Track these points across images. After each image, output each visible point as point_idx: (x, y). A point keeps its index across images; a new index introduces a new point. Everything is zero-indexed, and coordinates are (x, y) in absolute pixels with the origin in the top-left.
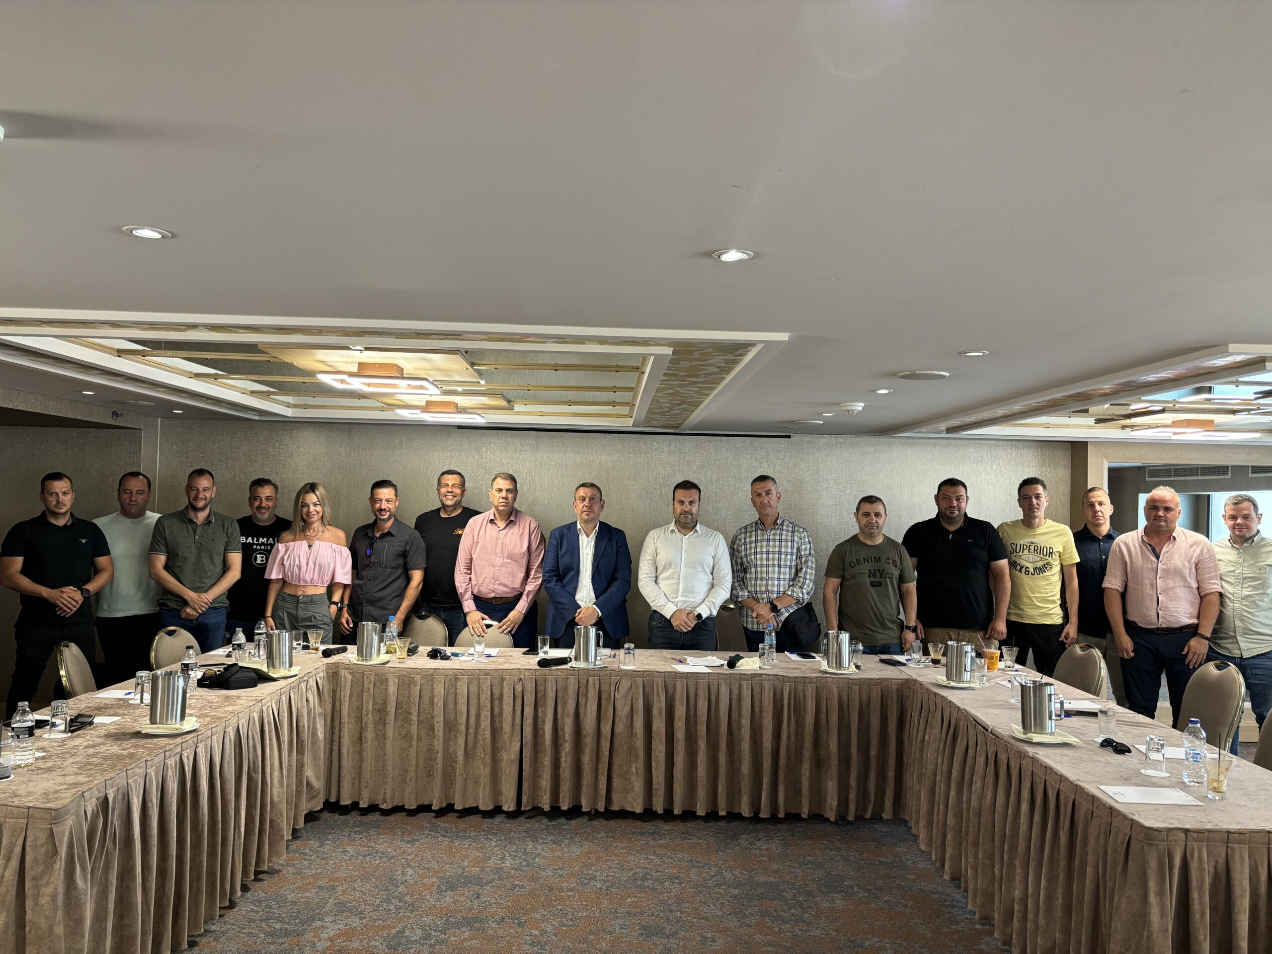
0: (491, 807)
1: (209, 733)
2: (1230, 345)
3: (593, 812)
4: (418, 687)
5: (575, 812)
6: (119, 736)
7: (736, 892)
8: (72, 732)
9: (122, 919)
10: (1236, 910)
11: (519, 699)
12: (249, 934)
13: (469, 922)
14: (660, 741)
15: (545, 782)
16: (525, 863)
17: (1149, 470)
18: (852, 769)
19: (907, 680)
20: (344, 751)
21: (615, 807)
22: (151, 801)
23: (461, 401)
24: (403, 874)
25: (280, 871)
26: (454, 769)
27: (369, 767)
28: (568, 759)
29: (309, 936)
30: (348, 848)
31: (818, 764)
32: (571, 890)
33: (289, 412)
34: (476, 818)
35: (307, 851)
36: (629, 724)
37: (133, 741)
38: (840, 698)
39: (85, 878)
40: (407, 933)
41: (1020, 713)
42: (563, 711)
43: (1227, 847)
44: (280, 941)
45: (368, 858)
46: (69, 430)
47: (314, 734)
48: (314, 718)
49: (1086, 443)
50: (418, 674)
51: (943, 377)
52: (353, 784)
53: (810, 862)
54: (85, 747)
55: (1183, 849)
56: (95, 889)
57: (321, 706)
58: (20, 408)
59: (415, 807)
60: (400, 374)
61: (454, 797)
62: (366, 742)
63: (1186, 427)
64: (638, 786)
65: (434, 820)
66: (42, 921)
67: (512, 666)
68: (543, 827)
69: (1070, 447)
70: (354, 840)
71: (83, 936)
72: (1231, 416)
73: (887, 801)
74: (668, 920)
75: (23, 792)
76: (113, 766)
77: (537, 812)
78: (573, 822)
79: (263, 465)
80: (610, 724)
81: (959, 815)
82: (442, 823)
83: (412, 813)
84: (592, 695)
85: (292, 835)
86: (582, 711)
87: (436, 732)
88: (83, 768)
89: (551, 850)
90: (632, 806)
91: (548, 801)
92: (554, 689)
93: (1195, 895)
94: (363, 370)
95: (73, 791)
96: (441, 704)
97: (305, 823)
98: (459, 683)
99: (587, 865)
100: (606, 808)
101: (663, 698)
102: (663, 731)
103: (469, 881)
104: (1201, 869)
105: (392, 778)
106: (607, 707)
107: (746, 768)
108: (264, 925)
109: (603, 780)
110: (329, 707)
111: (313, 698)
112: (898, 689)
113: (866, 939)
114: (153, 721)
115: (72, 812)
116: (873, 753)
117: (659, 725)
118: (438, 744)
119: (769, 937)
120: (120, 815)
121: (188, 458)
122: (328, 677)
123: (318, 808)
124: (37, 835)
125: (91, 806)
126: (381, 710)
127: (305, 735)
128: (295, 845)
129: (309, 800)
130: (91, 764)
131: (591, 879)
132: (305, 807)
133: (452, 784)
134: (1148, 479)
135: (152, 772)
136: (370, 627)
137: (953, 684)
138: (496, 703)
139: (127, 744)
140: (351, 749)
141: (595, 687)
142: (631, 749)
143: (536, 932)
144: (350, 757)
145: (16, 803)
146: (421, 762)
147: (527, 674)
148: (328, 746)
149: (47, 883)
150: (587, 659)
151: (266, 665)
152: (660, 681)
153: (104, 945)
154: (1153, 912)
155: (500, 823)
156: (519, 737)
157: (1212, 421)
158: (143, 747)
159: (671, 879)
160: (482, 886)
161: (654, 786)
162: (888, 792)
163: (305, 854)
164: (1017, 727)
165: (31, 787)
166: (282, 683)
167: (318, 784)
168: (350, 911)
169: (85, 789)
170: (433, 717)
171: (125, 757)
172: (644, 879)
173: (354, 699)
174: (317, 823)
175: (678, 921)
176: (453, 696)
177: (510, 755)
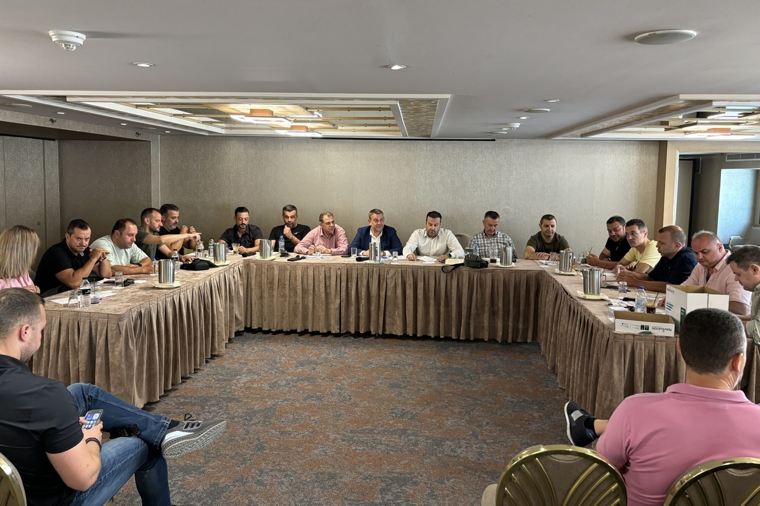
0: (325, 331)
1: (186, 289)
2: (680, 95)
3: (377, 334)
4: (289, 272)
5: (368, 334)
6: (146, 288)
7: (440, 371)
8: (125, 286)
9: (150, 366)
10: (657, 373)
11: (339, 278)
12: (207, 380)
13: (307, 379)
14: (410, 300)
15: (352, 319)
16: (339, 356)
17: (728, 155)
18: (510, 316)
19: (541, 271)
20: (253, 302)
21: (387, 332)
22: (161, 315)
23: (309, 125)
24: (280, 359)
25: (222, 356)
26: (307, 312)
27: (266, 311)
28: (364, 308)
29: (235, 381)
30: (255, 348)
31: (493, 314)
32: (360, 368)
33: (223, 132)
34: (318, 337)
35: (235, 348)
36: (394, 291)
37: (152, 290)
38: (504, 280)
39: (133, 345)
40: (279, 382)
41: (583, 286)
42: (361, 285)
43: (655, 343)
44: (221, 383)
45: (264, 352)
46: (116, 142)
47: (238, 293)
48: (238, 286)
49: (667, 141)
50: (289, 265)
51: (547, 111)
52: (258, 319)
53: (482, 360)
54: (131, 292)
55: (632, 343)
56: (138, 351)
57: (241, 280)
58: (92, 132)
59: (289, 330)
60: (272, 115)
61: (308, 326)
62: (264, 298)
63: (714, 132)
64: (399, 322)
65: (298, 337)
66: (116, 362)
67: (336, 262)
68: (351, 341)
69: (658, 144)
70: (258, 344)
71: (133, 370)
72: (737, 126)
73: (529, 333)
74: (403, 382)
75: (105, 309)
76: (143, 300)
77: (348, 334)
78: (366, 339)
79: (212, 159)
80: (384, 291)
81: (556, 337)
82: (301, 338)
83: (287, 333)
84: (376, 277)
85: (229, 341)
86: (370, 285)
87: (298, 294)
88: (130, 300)
89: (353, 351)
90: (396, 332)
91: (353, 329)
92: (356, 273)
93: (637, 365)
94: (253, 113)
95: (127, 308)
96: (300, 280)
97: (235, 336)
98: (309, 270)
99: (369, 358)
100: (383, 333)
101: (412, 279)
102: (412, 295)
103: (310, 362)
104: (641, 353)
105: (277, 316)
106: (383, 283)
107: (454, 314)
108: (214, 376)
109: (381, 318)
110: (245, 281)
111: (237, 276)
112: (536, 276)
113: (499, 392)
114: (160, 282)
115: (126, 316)
116: (522, 308)
117: (410, 292)
118: (299, 300)
119: (451, 390)
120: (147, 321)
121: (174, 156)
122: (245, 266)
123: (242, 330)
124: (112, 326)
125: (134, 315)
126: (271, 283)
127: (233, 294)
128: (230, 345)
129: (237, 326)
130: (133, 298)
131: (370, 364)
132: (234, 329)
133: (306, 319)
134: (727, 161)
135: (160, 303)
136: (266, 242)
137: (562, 272)
138: (327, 280)
139: (149, 292)
140: (257, 302)
141: (377, 273)
142: (395, 304)
143: (339, 384)
144: (256, 306)
145: (103, 312)
146: (291, 309)
147: (342, 265)
148: (245, 300)
149: (117, 346)
150: (375, 259)
151: (213, 260)
152: (410, 270)
153: (143, 376)
154: (615, 372)
155: (330, 339)
156: (339, 296)
157: (730, 129)
158: (156, 293)
159: (409, 365)
160: (317, 365)
161: (408, 322)
162: (530, 328)
163: (235, 350)
164: (581, 292)
165: (108, 307)
166: (221, 268)
167: (241, 318)
168: (254, 373)
169: (131, 307)
170: (296, 286)
171: (148, 296)
172: (396, 364)
173: (258, 277)
174: (241, 337)
175: (408, 382)
176: (306, 276)
177: (335, 306)
